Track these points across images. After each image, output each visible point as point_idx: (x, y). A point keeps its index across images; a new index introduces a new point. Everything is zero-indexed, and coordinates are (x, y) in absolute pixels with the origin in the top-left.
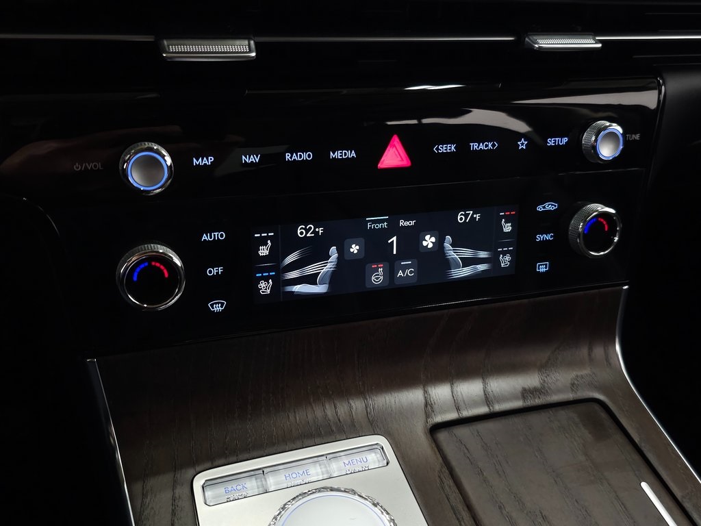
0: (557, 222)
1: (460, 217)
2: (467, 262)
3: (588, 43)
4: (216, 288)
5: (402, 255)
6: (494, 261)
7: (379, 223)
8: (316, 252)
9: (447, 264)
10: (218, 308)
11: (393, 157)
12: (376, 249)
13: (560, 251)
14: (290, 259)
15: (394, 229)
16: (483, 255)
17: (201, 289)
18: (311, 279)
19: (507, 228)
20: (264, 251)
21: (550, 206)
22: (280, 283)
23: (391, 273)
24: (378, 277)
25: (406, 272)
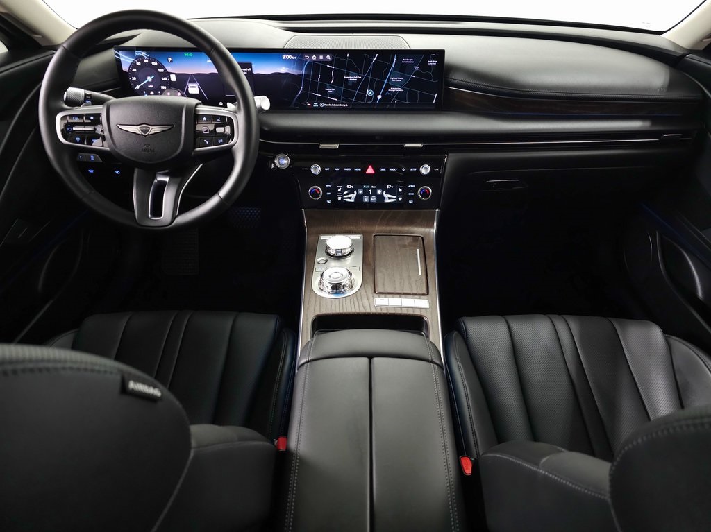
0: (415, 190)
1: (388, 187)
2: (390, 198)
3: (421, 145)
4: (329, 198)
5: (372, 195)
6: (397, 198)
7: (366, 186)
8: (351, 192)
9: (384, 198)
10: (329, 202)
11: (370, 170)
12: (366, 193)
13: (415, 198)
14: (346, 192)
15: (370, 188)
16: (395, 197)
17: (325, 197)
18: (350, 198)
19: (400, 190)
20: (339, 190)
21: (412, 186)
22: (343, 198)
23: (370, 199)
24: (366, 199)
25: (374, 199)
